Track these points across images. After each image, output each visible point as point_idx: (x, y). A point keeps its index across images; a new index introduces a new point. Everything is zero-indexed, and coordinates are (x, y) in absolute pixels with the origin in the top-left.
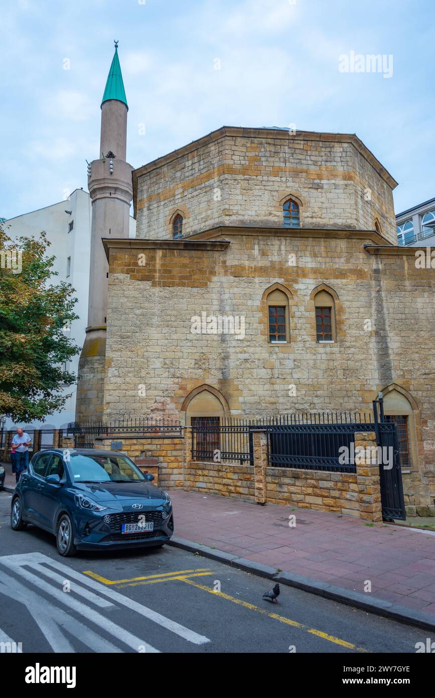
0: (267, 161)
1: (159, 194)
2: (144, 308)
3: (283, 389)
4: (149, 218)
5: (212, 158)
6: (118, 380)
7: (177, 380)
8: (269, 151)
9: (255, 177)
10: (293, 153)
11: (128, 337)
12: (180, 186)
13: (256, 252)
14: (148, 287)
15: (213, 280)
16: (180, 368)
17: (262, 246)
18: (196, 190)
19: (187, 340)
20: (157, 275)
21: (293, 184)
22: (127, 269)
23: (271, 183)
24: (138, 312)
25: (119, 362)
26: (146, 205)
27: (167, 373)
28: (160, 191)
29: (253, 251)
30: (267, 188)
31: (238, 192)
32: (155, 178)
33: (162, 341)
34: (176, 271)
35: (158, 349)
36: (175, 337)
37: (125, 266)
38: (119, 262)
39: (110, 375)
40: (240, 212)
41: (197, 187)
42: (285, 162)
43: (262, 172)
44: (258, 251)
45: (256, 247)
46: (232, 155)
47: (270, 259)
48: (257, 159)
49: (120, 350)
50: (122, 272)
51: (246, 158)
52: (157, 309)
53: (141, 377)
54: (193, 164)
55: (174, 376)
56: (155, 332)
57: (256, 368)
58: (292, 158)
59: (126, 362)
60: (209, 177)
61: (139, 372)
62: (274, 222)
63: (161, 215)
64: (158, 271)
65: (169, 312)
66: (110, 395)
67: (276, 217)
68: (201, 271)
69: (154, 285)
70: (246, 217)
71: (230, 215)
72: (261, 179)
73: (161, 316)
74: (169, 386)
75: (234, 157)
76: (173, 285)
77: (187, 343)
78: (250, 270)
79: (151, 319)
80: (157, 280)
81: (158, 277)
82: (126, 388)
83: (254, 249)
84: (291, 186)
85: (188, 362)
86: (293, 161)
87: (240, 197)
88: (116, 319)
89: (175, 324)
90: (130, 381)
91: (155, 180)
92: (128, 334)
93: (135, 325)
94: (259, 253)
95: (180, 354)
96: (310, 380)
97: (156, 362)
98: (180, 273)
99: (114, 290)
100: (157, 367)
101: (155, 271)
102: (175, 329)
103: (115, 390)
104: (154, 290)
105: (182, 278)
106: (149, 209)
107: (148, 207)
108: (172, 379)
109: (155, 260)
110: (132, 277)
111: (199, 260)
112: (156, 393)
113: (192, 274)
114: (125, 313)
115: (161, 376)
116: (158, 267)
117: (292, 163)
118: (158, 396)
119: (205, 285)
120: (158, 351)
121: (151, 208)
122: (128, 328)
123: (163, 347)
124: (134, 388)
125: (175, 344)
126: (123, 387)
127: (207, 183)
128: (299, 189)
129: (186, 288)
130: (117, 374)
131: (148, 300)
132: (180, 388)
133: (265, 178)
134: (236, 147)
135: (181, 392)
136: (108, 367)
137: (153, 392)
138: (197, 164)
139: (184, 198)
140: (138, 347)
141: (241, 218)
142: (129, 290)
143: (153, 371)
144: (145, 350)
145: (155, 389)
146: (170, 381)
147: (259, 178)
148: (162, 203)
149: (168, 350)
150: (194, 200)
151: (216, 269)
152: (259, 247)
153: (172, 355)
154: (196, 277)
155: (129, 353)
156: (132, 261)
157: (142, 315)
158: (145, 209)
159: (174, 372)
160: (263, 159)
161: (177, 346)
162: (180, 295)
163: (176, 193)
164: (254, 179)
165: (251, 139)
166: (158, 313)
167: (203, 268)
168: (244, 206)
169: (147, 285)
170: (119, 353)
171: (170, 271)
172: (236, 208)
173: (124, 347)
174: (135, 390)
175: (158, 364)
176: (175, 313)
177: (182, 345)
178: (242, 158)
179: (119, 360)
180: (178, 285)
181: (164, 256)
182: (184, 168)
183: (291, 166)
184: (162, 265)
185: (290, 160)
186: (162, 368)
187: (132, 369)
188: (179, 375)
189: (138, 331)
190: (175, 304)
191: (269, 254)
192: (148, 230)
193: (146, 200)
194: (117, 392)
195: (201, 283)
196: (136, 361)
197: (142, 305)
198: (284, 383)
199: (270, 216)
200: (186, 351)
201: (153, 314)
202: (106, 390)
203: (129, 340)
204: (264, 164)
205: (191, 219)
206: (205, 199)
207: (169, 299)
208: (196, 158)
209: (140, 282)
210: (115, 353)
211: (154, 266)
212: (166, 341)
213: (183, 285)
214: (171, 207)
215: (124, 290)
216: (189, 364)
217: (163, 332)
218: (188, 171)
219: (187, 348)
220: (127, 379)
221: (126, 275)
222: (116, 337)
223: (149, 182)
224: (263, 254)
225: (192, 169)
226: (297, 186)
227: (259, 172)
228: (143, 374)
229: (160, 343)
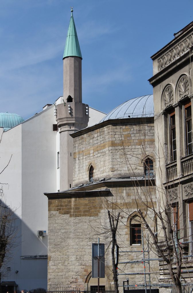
0: (135, 136)
1: (83, 151)
2: (66, 229)
3: (138, 270)
4: (79, 165)
5: (106, 136)
6: (54, 267)
7: (83, 266)
8: (136, 130)
9: (127, 147)
10: (150, 130)
11: (58, 245)
12: (92, 148)
13: (124, 194)
14: (68, 218)
15: (101, 212)
16: (84, 260)
17: (128, 191)
18: (99, 153)
19: (88, 245)
20: (72, 210)
21: (150, 149)
22: (57, 208)
23: (137, 150)
24: (63, 231)
25: (54, 258)
26: (77, 157)
27: (78, 263)
28: (84, 149)
29: (123, 194)
30: (134, 153)
31: (118, 157)
32: (81, 140)
33: (75, 246)
34: (82, 208)
35: (73, 251)
36: (82, 244)
37: (56, 207)
38: (53, 205)
39: (50, 265)
40: (119, 169)
41: (99, 151)
42: (145, 135)
43: (132, 143)
44: (125, 194)
45: (125, 191)
46: (114, 135)
47: (132, 198)
48: (129, 136)
49: (54, 252)
50: (55, 210)
51: (123, 135)
52: (72, 229)
53: (65, 265)
54: (98, 136)
55: (81, 265)
56: (72, 241)
57: (124, 260)
58: (149, 133)
59: (58, 258)
60: (104, 147)
61: (64, 262)
62: (139, 173)
63: (84, 165)
64: (72, 209)
65: (78, 231)
66: (50, 275)
67: (139, 170)
68: (95, 207)
69: (71, 216)
70: (122, 172)
71: (113, 171)
72: (131, 148)
73: (74, 233)
74: (79, 270)
75: (116, 136)
76: (80, 215)
77: (88, 247)
78: (121, 205)
79: (70, 234)
80: (72, 213)
81: (72, 212)
82: (58, 271)
83: (123, 193)
84: (148, 150)
85: (88, 257)
86: (150, 134)
87: (119, 160)
88: (53, 236)
89: (81, 237)
90: (60, 268)
91: (81, 142)
92: (59, 243)
93: (62, 238)
94: (126, 194)
95: (84, 253)
96: (153, 265)
97: (73, 257)
98: (84, 209)
99: (51, 220)
100: (73, 260)
101: (71, 209)
102: (82, 240)
103: (53, 272)
104: (70, 219)
105: (85, 212)
106: (79, 160)
107: (79, 158)
108: (81, 266)
109: (71, 203)
110: (60, 213)
111: (94, 201)
112: (73, 273)
113: (90, 209)
114: (57, 232)
115: (75, 265)
116: (73, 206)
117: (149, 136)
118: (74, 275)
119: (97, 215)
120: (73, 252)
121: (80, 159)
122: (58, 240)
123: (76, 249)
124: (62, 271)
125: (82, 247)
126: (57, 270)
127: (103, 150)
128: (153, 152)
129: (87, 217)
130: (53, 264)
131: (68, 224)
132: (85, 271)
133: (133, 147)
134: (116, 130)
135: (85, 273)
136: (49, 261)
137: (71, 273)
138: (99, 137)
139: (94, 157)
140: (64, 250)
141: (119, 172)
142: (58, 220)
143: (71, 262)
144: (67, 251)
145: (72, 271)
146: (80, 267)
147: (130, 147)
148: (85, 157)
149: (78, 251)
150: (98, 159)
151: (103, 206)
152: (126, 191)
153: (80, 253)
154: (93, 210)
155: (59, 253)
156: (59, 204)
157: (65, 233)
158: (77, 159)
159: (82, 262)
160: (132, 135)
161: (83, 249)
162: (84, 221)
163: (91, 153)
164: (127, 148)
165: (125, 124)
166: (73, 231)
167: (96, 205)
168: (121, 165)
169: (67, 216)
170: (54, 253)
171: (79, 208)
172: (117, 166)
173: (56, 250)
174: (62, 272)
175: (73, 258)
176: (81, 231)
177: (85, 248)
178: (120, 136)
179: (54, 257)
180: (83, 216)
181: (76, 200)
182: (94, 138)
183: (149, 138)
184: (75, 205)
185: (148, 134)
186: (75, 260)
187: (61, 262)
188: (84, 264)
189: (63, 241)
190: (81, 226)
191: (131, 195)
192: (78, 172)
193: (77, 153)
194: (54, 273)
195: (94, 214)
196: (62, 257)
197: (65, 227)
198: (138, 267)
199: (136, 169)
200: (88, 251)
201: (71, 232)
202: (49, 272)
203: (59, 246)
204: (133, 138)
205: (97, 170)
206: (102, 159)
207: (79, 223)
208: (99, 133)
209: (64, 215)
210: (52, 253)
211: (70, 206)
212: (77, 246)
213: (85, 215)
214: (88, 161)
215: (56, 220)
216: (89, 258)
217: (76, 241)
218: (95, 140)
219: (88, 249)
220: (59, 267)
221: (57, 212)
222: (52, 245)
223: (78, 142)
224: (128, 195)
225: (97, 140)
226: (152, 150)
227: (130, 143)
228: (66, 263)
229: (74, 247)
